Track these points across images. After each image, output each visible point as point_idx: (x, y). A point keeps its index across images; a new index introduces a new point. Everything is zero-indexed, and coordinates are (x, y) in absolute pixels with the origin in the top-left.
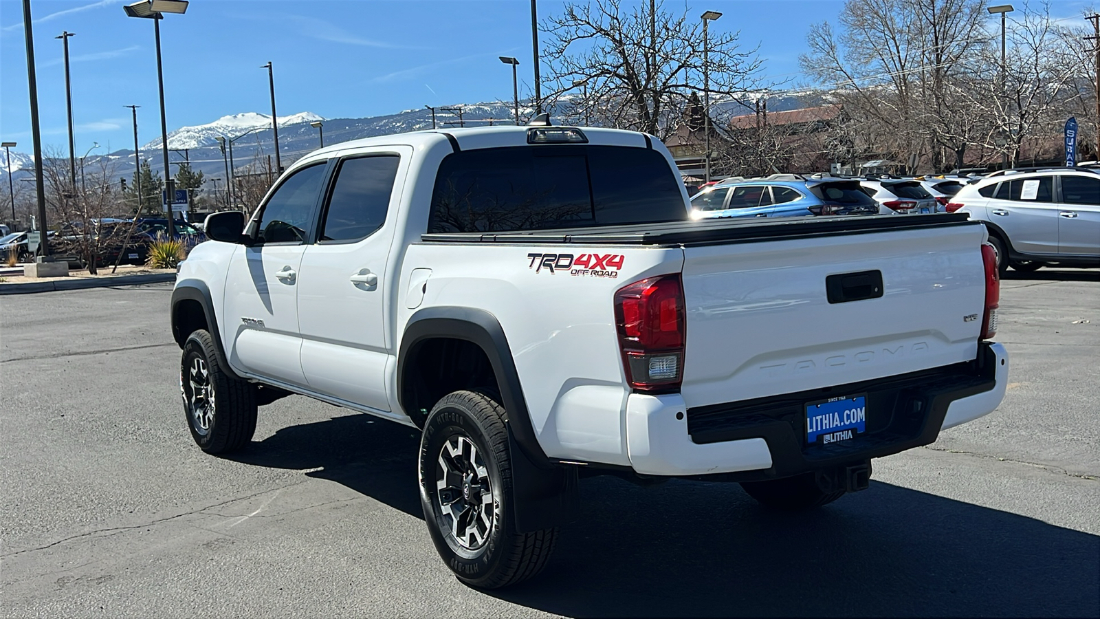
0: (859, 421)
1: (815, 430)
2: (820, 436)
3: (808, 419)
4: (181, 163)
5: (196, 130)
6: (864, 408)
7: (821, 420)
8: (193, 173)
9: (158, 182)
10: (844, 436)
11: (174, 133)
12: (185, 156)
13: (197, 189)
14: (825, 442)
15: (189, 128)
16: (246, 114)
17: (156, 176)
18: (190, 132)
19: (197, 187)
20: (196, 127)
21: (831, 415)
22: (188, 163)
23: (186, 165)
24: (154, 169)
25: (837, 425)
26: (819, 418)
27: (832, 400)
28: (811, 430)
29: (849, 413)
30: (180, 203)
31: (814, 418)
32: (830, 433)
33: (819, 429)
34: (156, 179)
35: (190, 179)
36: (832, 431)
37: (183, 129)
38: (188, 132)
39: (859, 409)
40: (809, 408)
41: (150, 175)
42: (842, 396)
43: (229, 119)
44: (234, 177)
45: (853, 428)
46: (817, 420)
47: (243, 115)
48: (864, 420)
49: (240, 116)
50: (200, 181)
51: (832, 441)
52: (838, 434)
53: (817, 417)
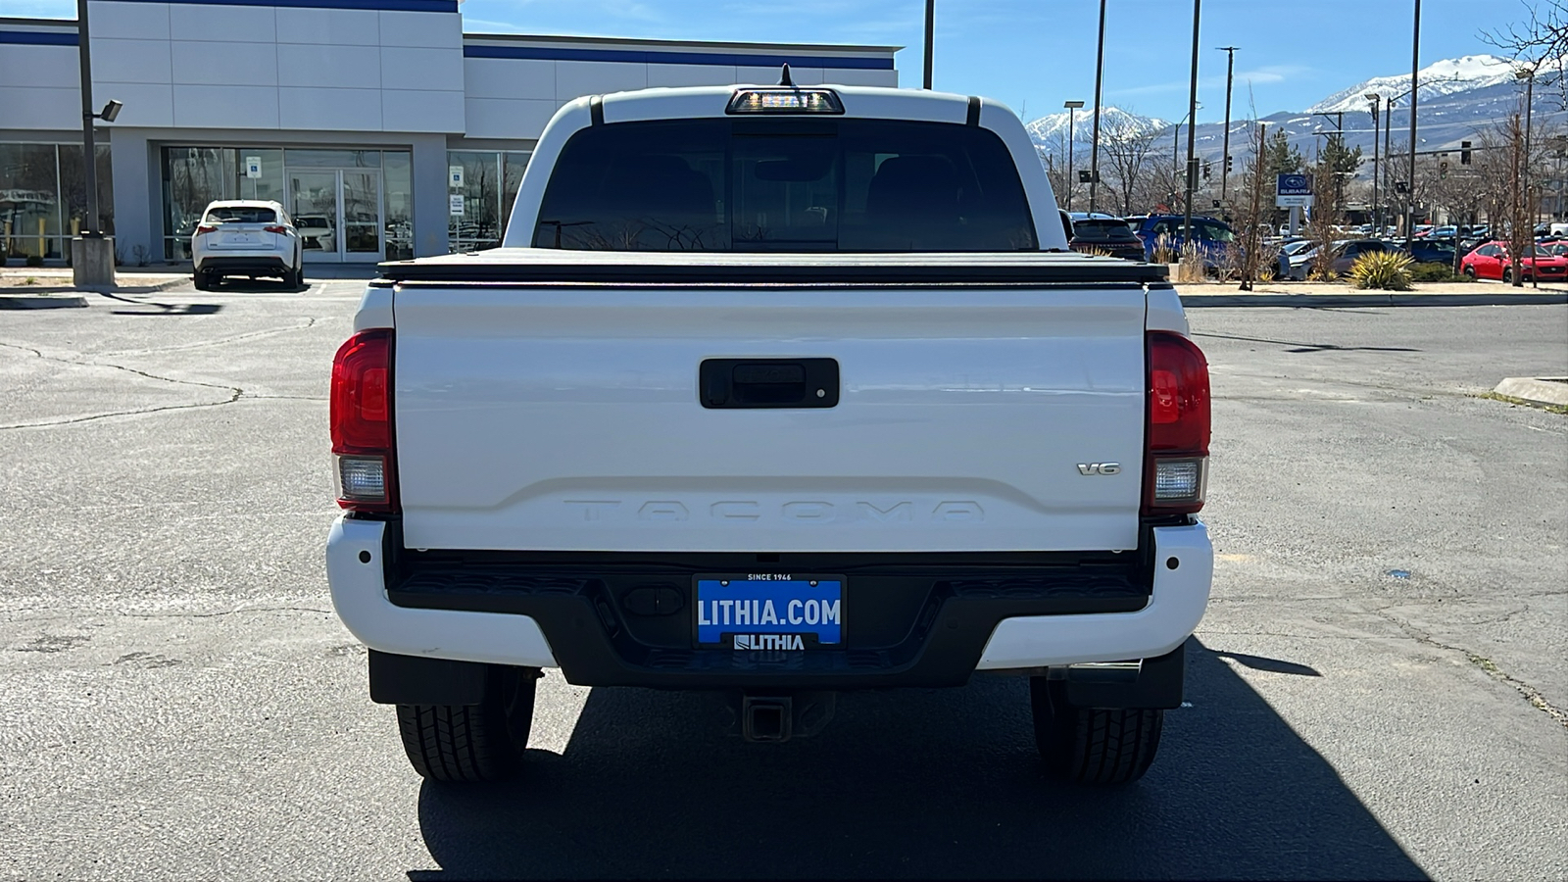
0: (825, 622)
1: (715, 622)
2: (727, 636)
3: (701, 603)
4: (1330, 133)
5: (1393, 83)
6: (838, 602)
7: (732, 608)
8: (1347, 149)
9: (1295, 162)
10: (783, 642)
11: (1358, 88)
12: (1337, 125)
13: (1349, 174)
14: (736, 647)
15: (1383, 79)
16: (1474, 58)
17: (1293, 153)
18: (1384, 86)
19: (1350, 171)
20: (1393, 78)
21: (756, 603)
22: (1340, 133)
23: (1337, 135)
24: (1291, 142)
25: (769, 623)
26: (727, 604)
27: (758, 577)
28: (708, 623)
29: (800, 605)
30: (1302, 194)
31: (715, 603)
32: (750, 634)
33: (727, 622)
34: (1293, 156)
35: (1340, 158)
36: (756, 632)
37: (1373, 81)
38: (1380, 85)
39: (825, 602)
40: (703, 585)
41: (1285, 150)
42: (784, 572)
43: (1447, 66)
44: (1389, 156)
45: (810, 636)
46: (721, 608)
47: (1469, 60)
48: (838, 622)
49: (1464, 60)
50: (1355, 162)
51: (753, 647)
52: (769, 638)
53: (722, 602)
